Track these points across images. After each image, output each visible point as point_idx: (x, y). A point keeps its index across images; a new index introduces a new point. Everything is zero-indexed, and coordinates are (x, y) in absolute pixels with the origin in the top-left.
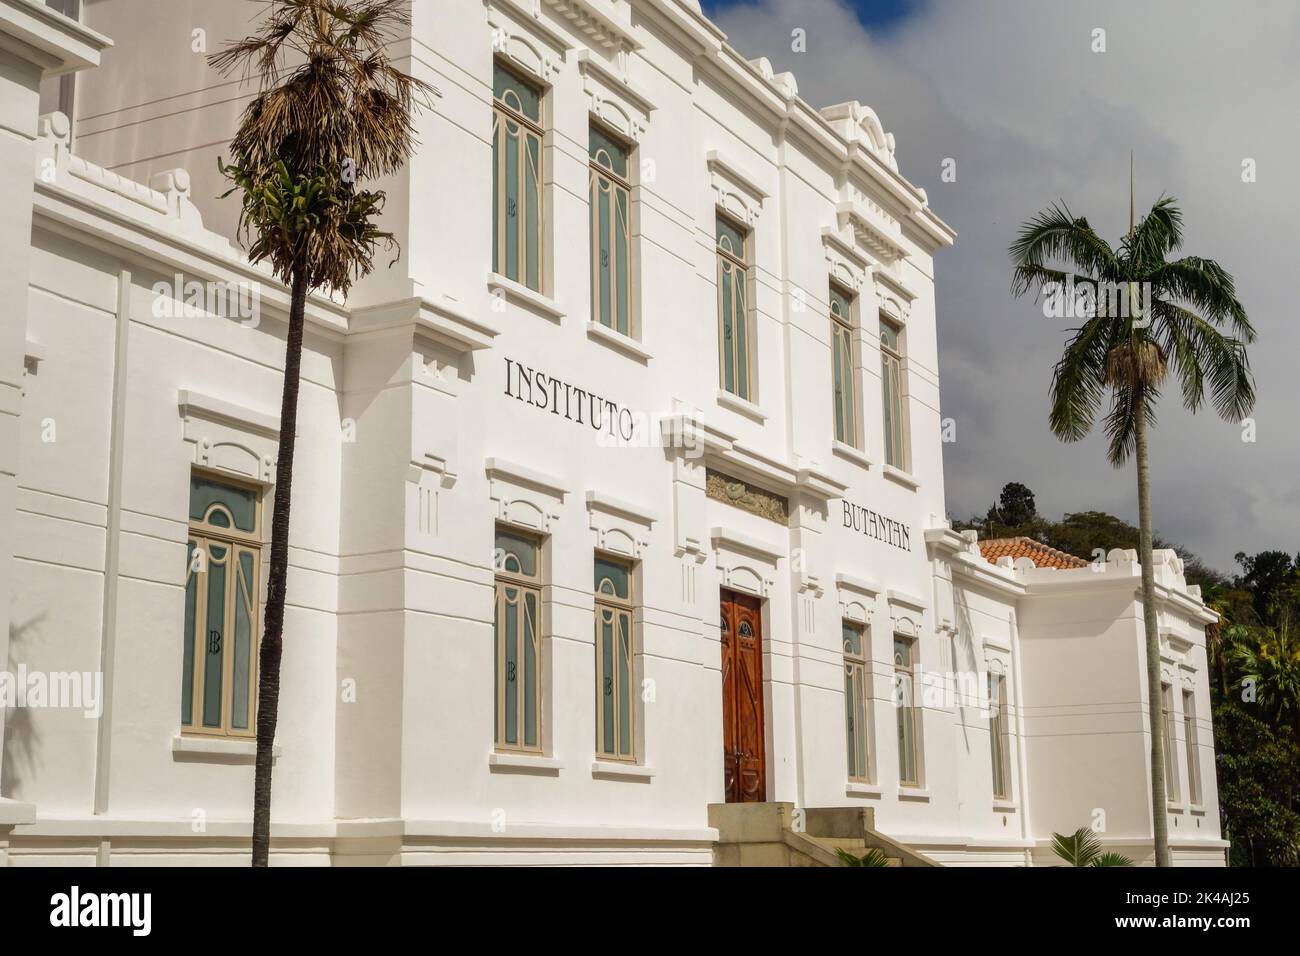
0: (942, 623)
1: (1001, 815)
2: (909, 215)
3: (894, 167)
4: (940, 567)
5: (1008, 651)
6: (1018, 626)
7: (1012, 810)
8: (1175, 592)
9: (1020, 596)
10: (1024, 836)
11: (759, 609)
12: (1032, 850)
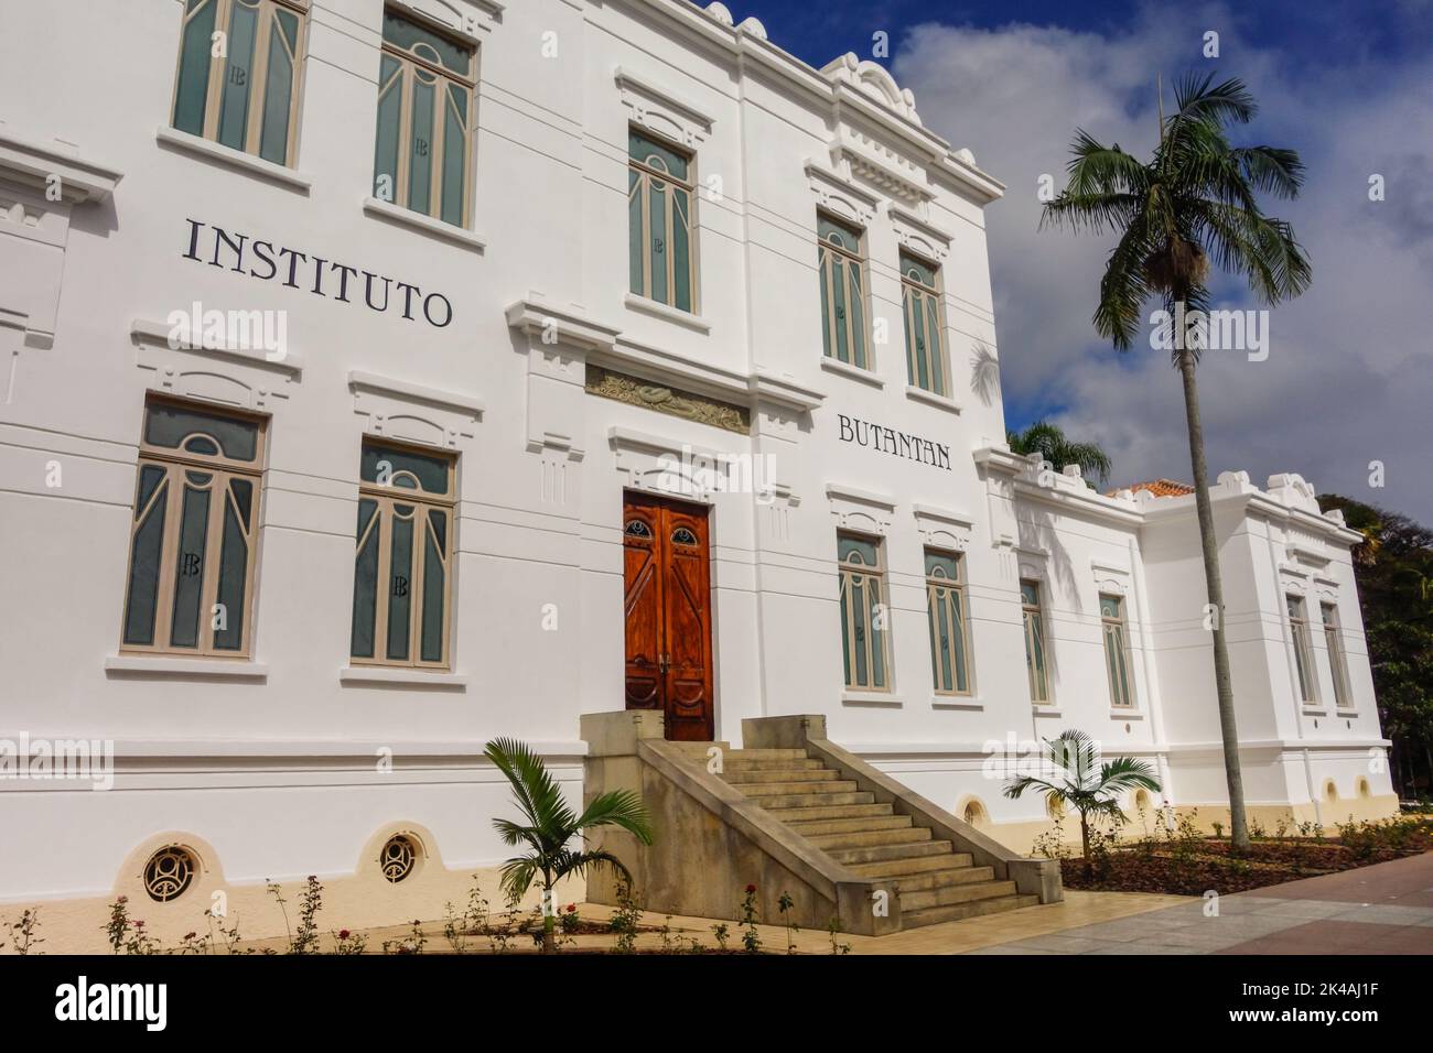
0: (1000, 539)
1: (1124, 723)
2: (935, 162)
3: (917, 121)
4: (994, 485)
5: (1127, 574)
6: (1141, 551)
7: (1139, 718)
8: (1297, 510)
9: (1140, 524)
10: (1155, 741)
11: (706, 516)
12: (1166, 754)
